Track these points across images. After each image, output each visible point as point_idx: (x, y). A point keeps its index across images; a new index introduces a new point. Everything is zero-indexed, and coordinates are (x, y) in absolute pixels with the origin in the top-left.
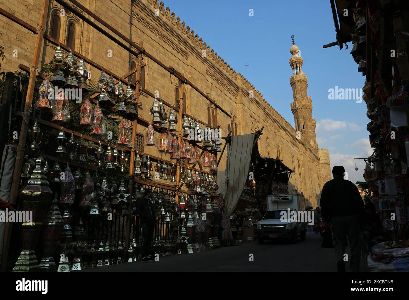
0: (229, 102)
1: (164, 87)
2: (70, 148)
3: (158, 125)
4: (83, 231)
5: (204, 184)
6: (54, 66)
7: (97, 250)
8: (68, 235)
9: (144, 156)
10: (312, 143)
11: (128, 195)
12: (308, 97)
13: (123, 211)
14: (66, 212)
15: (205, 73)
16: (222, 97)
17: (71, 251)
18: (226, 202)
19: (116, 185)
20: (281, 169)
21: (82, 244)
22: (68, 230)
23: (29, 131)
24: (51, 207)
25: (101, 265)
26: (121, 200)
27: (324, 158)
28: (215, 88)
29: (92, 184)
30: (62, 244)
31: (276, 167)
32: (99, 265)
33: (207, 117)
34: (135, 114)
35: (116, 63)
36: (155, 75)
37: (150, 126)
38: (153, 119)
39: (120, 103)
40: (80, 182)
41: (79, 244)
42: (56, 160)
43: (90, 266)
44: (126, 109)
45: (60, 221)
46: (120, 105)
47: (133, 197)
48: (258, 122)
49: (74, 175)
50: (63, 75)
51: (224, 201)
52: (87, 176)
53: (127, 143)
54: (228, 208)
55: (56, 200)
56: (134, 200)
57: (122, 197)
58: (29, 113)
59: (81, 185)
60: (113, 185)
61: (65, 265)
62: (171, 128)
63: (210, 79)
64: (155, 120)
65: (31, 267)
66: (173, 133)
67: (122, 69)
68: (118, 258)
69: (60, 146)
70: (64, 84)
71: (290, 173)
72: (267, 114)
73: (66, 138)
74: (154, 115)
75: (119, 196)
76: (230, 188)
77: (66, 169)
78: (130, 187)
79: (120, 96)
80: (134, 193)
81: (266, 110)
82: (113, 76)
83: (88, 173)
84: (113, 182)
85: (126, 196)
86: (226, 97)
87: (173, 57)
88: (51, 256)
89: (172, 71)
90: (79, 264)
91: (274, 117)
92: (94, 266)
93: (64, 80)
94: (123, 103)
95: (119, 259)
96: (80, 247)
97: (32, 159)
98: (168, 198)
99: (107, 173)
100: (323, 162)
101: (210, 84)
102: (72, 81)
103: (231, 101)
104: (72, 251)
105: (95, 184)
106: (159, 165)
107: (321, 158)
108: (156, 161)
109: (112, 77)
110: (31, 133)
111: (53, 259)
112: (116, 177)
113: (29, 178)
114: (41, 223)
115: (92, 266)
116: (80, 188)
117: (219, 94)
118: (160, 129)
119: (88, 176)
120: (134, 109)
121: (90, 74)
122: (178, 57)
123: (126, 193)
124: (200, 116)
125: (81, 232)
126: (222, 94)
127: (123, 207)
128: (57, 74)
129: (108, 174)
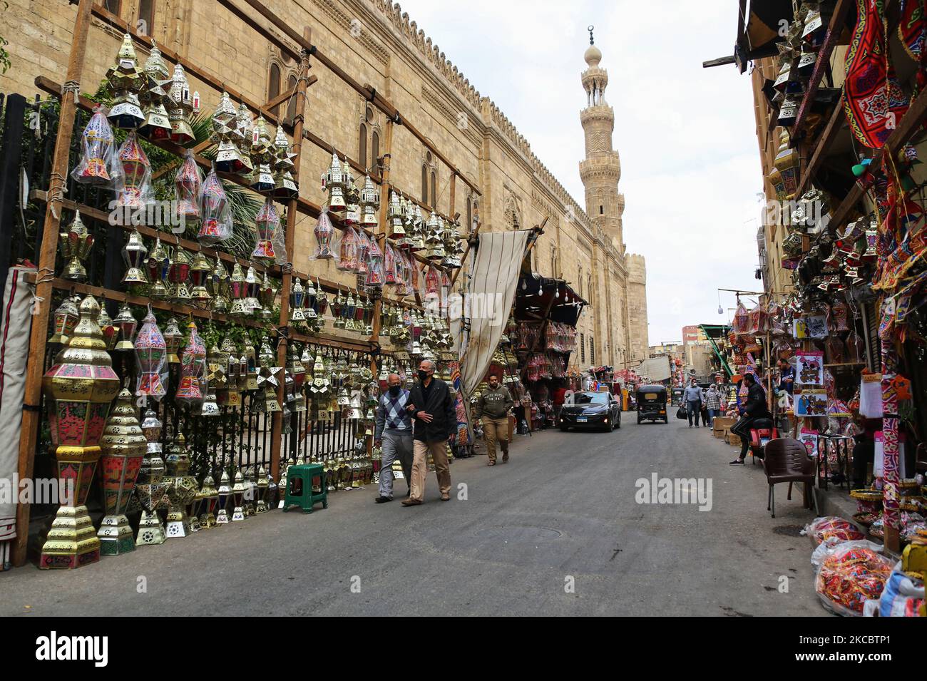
0: (464, 155)
1: (337, 120)
2: (155, 272)
3: (339, 213)
4: (186, 455)
5: (428, 337)
6: (116, 81)
7: (216, 492)
8: (156, 465)
9: (310, 282)
10: (615, 242)
11: (278, 369)
12: (614, 149)
13: (268, 402)
14: (149, 416)
15: (419, 94)
16: (451, 145)
17: (162, 500)
18: (465, 368)
19: (252, 348)
20: (567, 299)
21: (186, 483)
22: (155, 455)
23: (62, 235)
24: (117, 409)
25: (224, 519)
26: (264, 379)
27: (635, 273)
28: (438, 126)
29: (203, 350)
30: (144, 486)
31: (558, 294)
32: (220, 519)
33: (421, 185)
34: (292, 191)
35: (240, 68)
36: (319, 96)
37: (324, 216)
38: (329, 201)
39: (261, 166)
40: (178, 346)
41: (178, 482)
42: (123, 299)
43: (202, 525)
44: (274, 179)
45: (138, 439)
46: (261, 170)
47: (286, 372)
48: (519, 198)
49: (163, 331)
50: (138, 103)
51: (461, 366)
52: (190, 332)
53: (275, 256)
54: (468, 380)
55: (126, 392)
56: (289, 379)
57: (265, 373)
58: (61, 194)
59: (180, 353)
60: (247, 348)
61: (151, 530)
62: (366, 221)
63: (429, 108)
64: (333, 203)
65: (82, 543)
66: (369, 229)
67: (252, 81)
68: (259, 502)
69: (133, 266)
70: (139, 125)
71: (582, 305)
72: (535, 182)
73: (145, 249)
74: (331, 191)
75: (258, 370)
76: (474, 341)
77: (146, 318)
78: (282, 351)
79: (262, 152)
80: (288, 365)
81: (535, 174)
82: (246, 104)
83: (193, 325)
84: (247, 341)
85: (274, 370)
86: (459, 145)
87: (356, 58)
88: (121, 513)
89: (370, 95)
90: (181, 523)
91: (550, 190)
92: (212, 524)
93: (141, 115)
94: (267, 167)
95: (261, 504)
96: (181, 489)
97: (71, 299)
98: (356, 370)
99: (233, 324)
100: (634, 281)
101: (429, 118)
102: (156, 116)
103: (468, 153)
104: (165, 499)
105: (208, 348)
106: (339, 300)
107: (631, 273)
108: (334, 291)
109: (244, 106)
110: (67, 239)
111: (127, 520)
112: (251, 331)
113: (67, 346)
114: (97, 448)
115: (206, 525)
116: (177, 361)
117: (445, 137)
118: (343, 222)
119: (194, 333)
120: (291, 180)
121: (196, 100)
122: (367, 58)
123: (274, 366)
124: (406, 184)
125: (183, 458)
126: (453, 139)
127: (268, 395)
128: (125, 101)
129: (236, 325)
